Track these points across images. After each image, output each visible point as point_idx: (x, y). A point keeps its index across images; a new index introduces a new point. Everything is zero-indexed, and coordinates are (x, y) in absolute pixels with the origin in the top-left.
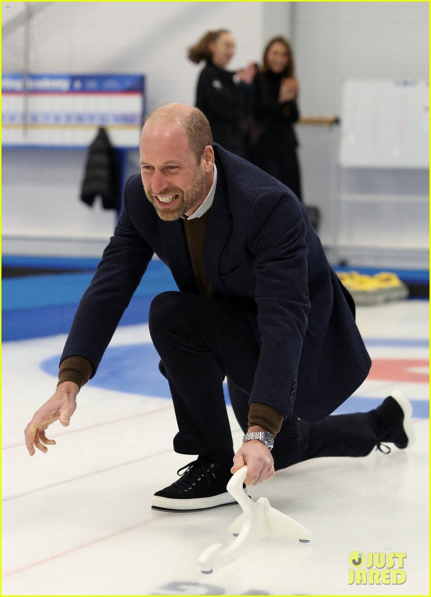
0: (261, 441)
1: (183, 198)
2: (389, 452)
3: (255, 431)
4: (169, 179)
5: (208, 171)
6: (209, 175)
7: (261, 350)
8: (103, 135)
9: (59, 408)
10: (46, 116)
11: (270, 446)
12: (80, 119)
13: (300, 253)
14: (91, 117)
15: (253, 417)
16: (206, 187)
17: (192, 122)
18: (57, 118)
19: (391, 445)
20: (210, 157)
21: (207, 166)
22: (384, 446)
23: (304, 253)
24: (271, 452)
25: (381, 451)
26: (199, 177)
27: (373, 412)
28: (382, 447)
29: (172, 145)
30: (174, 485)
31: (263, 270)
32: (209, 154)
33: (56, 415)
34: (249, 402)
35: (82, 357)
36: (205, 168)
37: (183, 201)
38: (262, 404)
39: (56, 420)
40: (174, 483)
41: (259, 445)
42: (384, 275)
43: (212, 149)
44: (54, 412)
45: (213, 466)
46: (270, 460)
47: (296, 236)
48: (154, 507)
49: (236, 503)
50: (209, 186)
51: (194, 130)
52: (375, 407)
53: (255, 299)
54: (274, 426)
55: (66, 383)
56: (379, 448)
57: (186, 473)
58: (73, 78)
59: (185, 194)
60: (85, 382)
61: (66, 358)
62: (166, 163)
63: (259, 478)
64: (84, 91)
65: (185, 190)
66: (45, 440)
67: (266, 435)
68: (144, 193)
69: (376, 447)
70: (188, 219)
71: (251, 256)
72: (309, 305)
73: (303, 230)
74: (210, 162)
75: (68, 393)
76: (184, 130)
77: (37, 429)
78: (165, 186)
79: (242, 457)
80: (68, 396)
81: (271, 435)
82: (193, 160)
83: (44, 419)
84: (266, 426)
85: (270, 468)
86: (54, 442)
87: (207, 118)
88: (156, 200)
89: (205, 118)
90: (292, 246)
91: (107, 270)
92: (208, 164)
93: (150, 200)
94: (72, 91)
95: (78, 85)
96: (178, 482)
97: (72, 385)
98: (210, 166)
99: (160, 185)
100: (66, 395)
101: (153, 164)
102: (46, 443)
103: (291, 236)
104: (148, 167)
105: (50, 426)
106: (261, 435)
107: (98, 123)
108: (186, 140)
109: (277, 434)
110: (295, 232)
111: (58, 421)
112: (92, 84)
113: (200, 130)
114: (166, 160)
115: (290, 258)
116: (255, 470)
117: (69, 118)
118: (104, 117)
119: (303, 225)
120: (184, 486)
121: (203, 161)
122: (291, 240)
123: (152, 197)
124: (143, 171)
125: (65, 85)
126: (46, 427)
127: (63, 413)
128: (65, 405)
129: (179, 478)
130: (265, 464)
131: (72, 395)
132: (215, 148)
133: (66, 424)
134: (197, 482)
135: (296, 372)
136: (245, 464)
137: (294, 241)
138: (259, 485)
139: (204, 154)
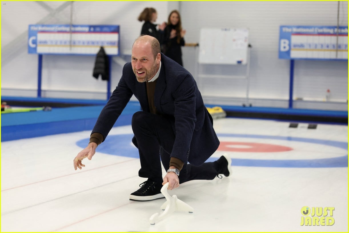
0: (174, 173)
1: (147, 73)
2: (222, 178)
3: (172, 168)
4: (143, 64)
5: (158, 63)
6: (158, 65)
7: (176, 136)
8: (102, 50)
9: (88, 152)
10: (79, 42)
11: (178, 175)
12: (93, 43)
13: (193, 98)
14: (98, 43)
15: (172, 163)
16: (157, 69)
17: (154, 43)
18: (84, 43)
19: (223, 175)
20: (159, 58)
21: (158, 61)
22: (220, 175)
23: (194, 99)
24: (178, 177)
25: (219, 177)
26: (154, 65)
27: (216, 162)
28: (219, 176)
29: (145, 51)
30: (138, 191)
31: (178, 104)
32: (159, 56)
33: (87, 155)
34: (170, 156)
35: (100, 133)
36: (157, 62)
37: (147, 74)
38: (176, 157)
39: (87, 157)
40: (138, 190)
41: (174, 174)
42: (216, 108)
43: (160, 54)
44: (86, 154)
45: (154, 183)
46: (178, 180)
47: (192, 92)
48: (130, 199)
49: (164, 198)
50: (158, 69)
51: (154, 46)
52: (216, 160)
53: (175, 116)
54: (180, 167)
55: (92, 143)
56: (218, 176)
57: (143, 186)
58: (90, 27)
59: (148, 72)
60: (100, 143)
61: (94, 133)
62: (142, 58)
63: (173, 187)
64: (95, 32)
65: (148, 70)
66: (81, 165)
67: (176, 170)
68: (132, 70)
69: (216, 176)
70: (148, 82)
71: (174, 99)
72: (196, 119)
73: (195, 89)
74: (159, 60)
75: (93, 147)
76: (150, 46)
77: (79, 160)
78: (141, 67)
79: (167, 179)
80: (92, 148)
81: (179, 170)
82: (153, 58)
83: (82, 156)
84: (177, 167)
85: (178, 183)
86: (84, 166)
87: (159, 42)
88: (137, 73)
89: (158, 42)
90: (190, 95)
91: (114, 99)
92: (158, 60)
93: (134, 73)
94: (90, 32)
95: (92, 29)
96: (140, 189)
97: (95, 144)
98: (159, 61)
99: (139, 66)
100: (91, 148)
101: (137, 58)
102: (81, 166)
103: (190, 92)
104: (134, 59)
105: (84, 159)
106: (174, 170)
107: (100, 45)
108: (151, 50)
109: (181, 170)
110: (191, 90)
111: (87, 158)
112: (98, 29)
113: (157, 46)
114: (142, 56)
115: (189, 100)
116: (172, 184)
117: (88, 43)
118: (103, 42)
119: (195, 87)
120: (142, 191)
121: (157, 59)
122: (190, 93)
123: (135, 72)
124: (132, 61)
125: (87, 29)
126: (82, 159)
127: (90, 154)
128: (91, 152)
129: (140, 188)
130: (176, 182)
131: (94, 148)
132: (161, 54)
133: (90, 159)
134: (148, 189)
135: (189, 146)
136: (168, 181)
137: (191, 94)
138: (173, 190)
139: (157, 56)
